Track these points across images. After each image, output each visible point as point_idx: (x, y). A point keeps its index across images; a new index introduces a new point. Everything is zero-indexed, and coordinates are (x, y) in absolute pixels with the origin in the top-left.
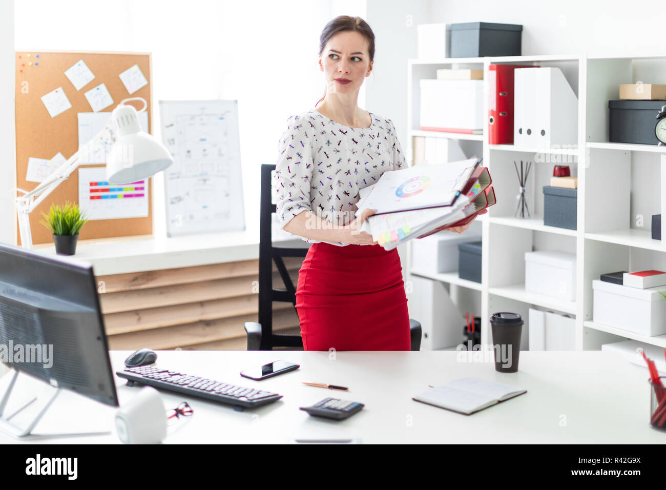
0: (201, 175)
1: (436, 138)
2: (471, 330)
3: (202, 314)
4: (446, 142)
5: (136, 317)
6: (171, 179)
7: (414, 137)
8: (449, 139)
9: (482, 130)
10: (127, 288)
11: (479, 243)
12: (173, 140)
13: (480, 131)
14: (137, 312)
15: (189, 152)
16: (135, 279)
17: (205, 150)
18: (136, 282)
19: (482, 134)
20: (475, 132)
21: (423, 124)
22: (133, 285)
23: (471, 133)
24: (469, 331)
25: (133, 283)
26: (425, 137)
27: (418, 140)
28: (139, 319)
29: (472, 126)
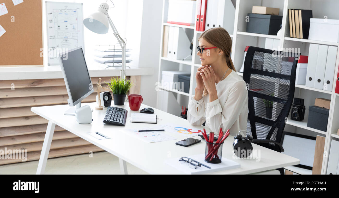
0: (65, 38)
1: (174, 27)
2: (184, 114)
3: (64, 100)
4: (178, 29)
5: (33, 100)
6: (50, 38)
7: (164, 26)
8: (180, 27)
9: (194, 24)
10: (30, 87)
11: (189, 75)
12: (52, 20)
13: (193, 25)
14: (34, 98)
15: (59, 26)
16: (33, 83)
17: (66, 26)
18: (33, 84)
19: (194, 26)
20: (191, 25)
21: (169, 20)
22: (32, 86)
23: (190, 25)
24: (183, 114)
25: (32, 84)
26: (169, 26)
27: (166, 28)
28: (35, 101)
29: (190, 22)
